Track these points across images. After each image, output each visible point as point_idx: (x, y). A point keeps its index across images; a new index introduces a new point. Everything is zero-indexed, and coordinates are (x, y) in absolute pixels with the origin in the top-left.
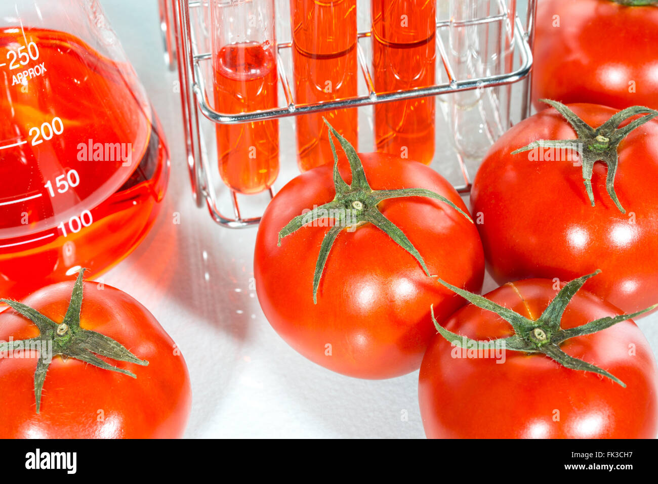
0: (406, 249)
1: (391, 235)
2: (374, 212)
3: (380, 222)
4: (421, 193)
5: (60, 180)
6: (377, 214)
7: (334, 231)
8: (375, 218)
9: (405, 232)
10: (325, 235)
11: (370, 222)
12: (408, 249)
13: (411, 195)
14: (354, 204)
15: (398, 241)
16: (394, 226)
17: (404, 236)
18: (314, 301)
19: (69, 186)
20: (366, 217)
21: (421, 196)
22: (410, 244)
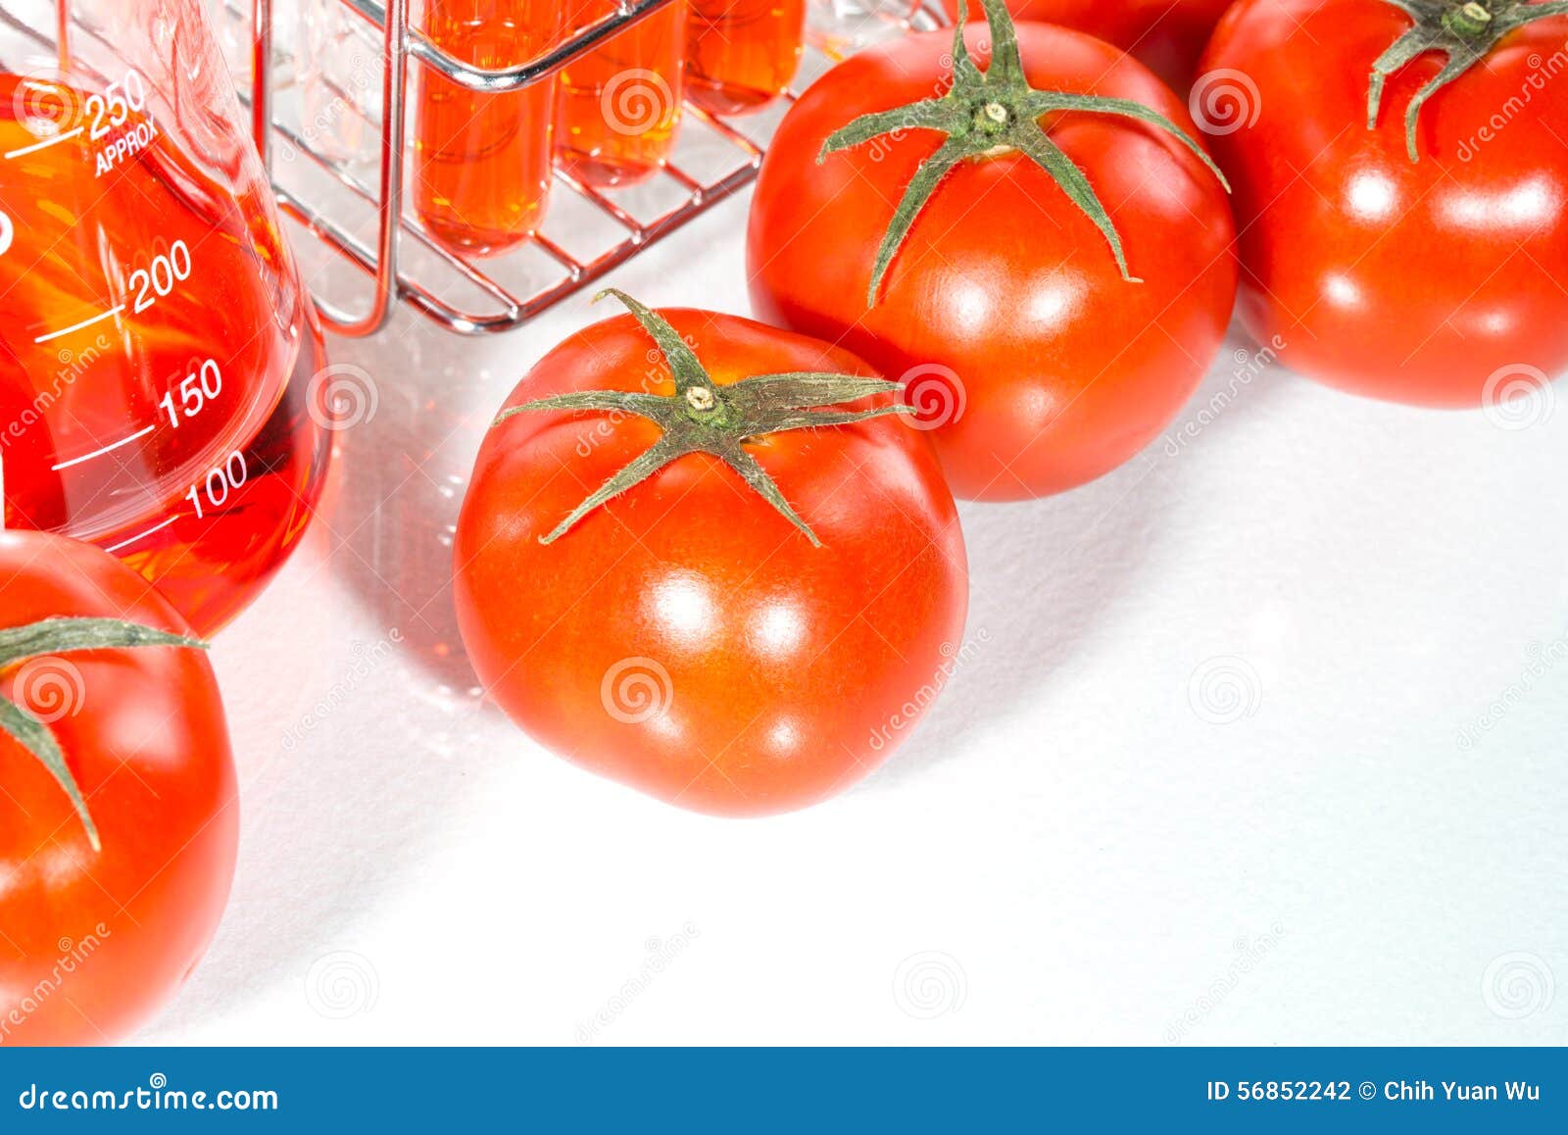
0: (1086, 212)
1: (1059, 180)
2: (1031, 131)
3: (1039, 151)
4: (1133, 110)
5: (188, 388)
6: (1035, 135)
7: (939, 162)
8: (1030, 141)
9: (1089, 177)
10: (920, 167)
11: (1019, 148)
12: (1090, 213)
13: (1109, 109)
14: (989, 108)
15: (1072, 193)
16: (1069, 164)
17: (1087, 186)
18: (869, 302)
19: (205, 398)
20: (1012, 139)
21: (1131, 116)
22: (1098, 204)
